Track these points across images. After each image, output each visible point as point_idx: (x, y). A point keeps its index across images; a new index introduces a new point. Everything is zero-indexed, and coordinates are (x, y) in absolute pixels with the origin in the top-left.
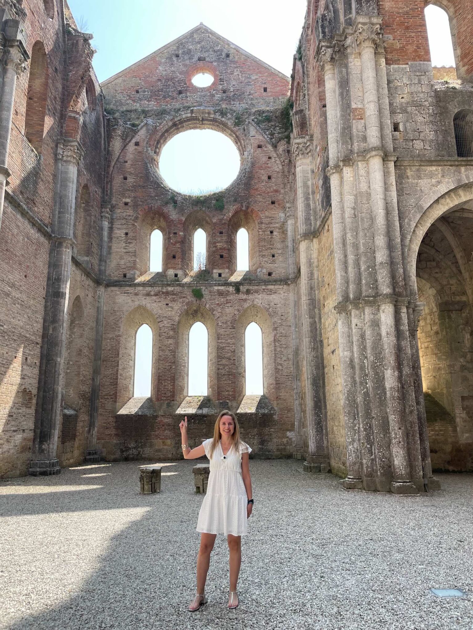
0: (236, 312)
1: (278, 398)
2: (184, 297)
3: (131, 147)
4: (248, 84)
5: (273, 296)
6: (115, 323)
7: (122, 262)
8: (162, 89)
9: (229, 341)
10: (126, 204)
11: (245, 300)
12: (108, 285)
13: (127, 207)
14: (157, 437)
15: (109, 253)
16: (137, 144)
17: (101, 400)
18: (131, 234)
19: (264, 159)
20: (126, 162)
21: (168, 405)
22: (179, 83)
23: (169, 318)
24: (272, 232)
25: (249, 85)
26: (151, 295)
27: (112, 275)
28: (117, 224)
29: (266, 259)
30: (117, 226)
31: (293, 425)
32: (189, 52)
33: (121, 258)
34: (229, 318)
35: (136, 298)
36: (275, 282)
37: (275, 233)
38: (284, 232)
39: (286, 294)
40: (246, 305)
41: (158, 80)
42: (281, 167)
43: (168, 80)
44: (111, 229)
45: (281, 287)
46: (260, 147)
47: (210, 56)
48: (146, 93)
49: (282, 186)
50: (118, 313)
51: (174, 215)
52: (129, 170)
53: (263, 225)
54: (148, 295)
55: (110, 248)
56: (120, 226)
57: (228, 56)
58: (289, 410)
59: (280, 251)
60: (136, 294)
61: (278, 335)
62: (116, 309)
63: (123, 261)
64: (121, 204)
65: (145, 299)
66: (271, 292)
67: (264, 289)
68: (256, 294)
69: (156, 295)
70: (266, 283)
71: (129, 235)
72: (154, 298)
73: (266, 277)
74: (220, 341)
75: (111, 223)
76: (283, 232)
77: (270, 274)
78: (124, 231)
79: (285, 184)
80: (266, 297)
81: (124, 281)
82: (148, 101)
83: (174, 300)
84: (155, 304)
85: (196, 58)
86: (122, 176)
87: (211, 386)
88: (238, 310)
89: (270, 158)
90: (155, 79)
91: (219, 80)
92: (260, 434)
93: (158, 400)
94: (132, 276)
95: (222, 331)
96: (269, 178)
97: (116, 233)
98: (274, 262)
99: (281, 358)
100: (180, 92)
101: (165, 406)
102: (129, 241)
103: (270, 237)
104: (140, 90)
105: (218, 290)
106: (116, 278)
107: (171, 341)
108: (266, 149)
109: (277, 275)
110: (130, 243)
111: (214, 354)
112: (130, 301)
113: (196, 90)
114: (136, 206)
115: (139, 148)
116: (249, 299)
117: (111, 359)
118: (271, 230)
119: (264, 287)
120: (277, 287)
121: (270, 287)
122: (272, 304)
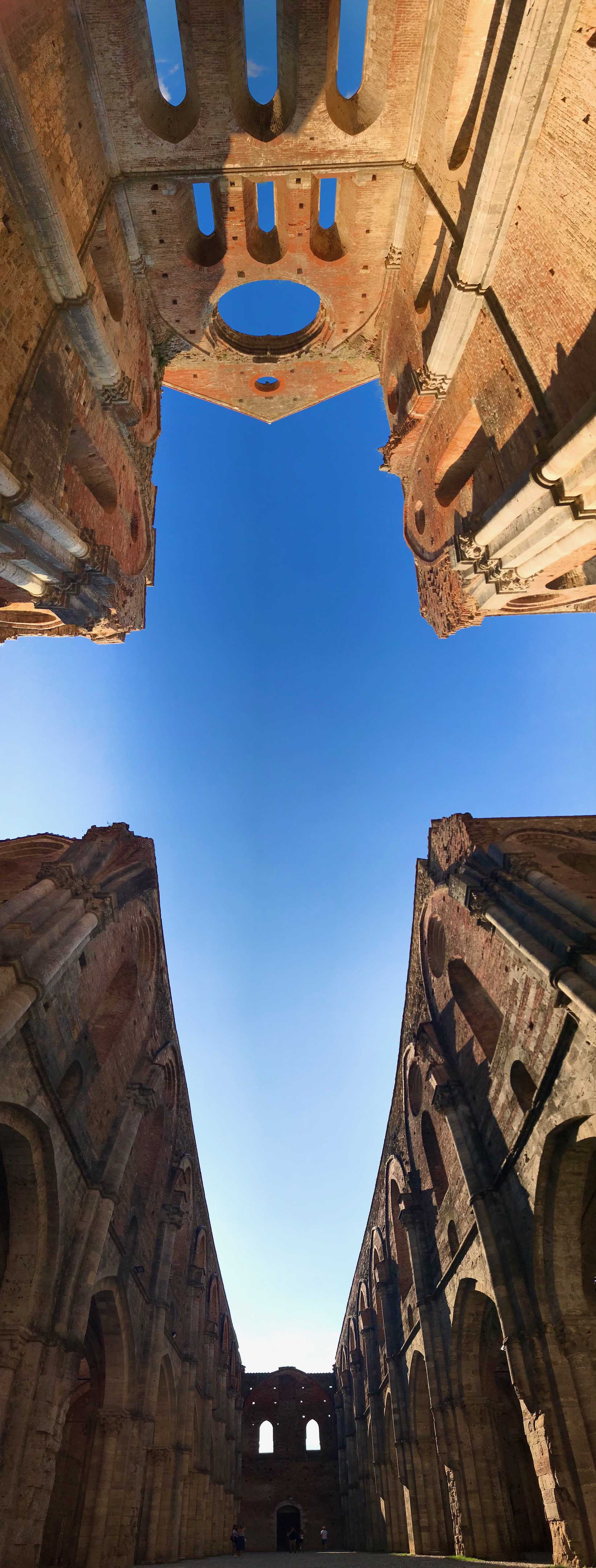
0: (202, 130)
2: (286, 150)
3: (354, 327)
5: (144, 156)
6: (395, 107)
7: (376, 195)
9: (208, 83)
11: (188, 149)
13: (365, 264)
15: (394, 206)
16: (346, 331)
18: (362, 231)
19: (184, 320)
24: (162, 241)
25: (215, 379)
26: (336, 151)
27: (395, 179)
29: (165, 207)
33: (378, 201)
35: (361, 146)
37: (157, 240)
38: (143, 243)
39: (124, 159)
42: (161, 312)
45: (134, 170)
49: (157, 293)
52: (358, 304)
53: (175, 250)
54: (342, 152)
55: (393, 212)
59: (145, 218)
60: (359, 152)
61: (127, 94)
63: (375, 198)
65: (346, 146)
66: (149, 162)
67: (163, 166)
68: (172, 157)
69: (331, 152)
70: (158, 175)
71: (366, 229)
72: (332, 148)
73: (160, 183)
74: (224, 82)
75: (389, 244)
76: (145, 242)
77: (155, 187)
78: (370, 234)
79: (152, 295)
80: (157, 155)
81: (376, 170)
83: (302, 145)
84: (331, 138)
88: (198, 133)
89: (178, 321)
94: (364, 177)
96: (175, 302)
97: (382, 231)
98: (151, 204)
99: (114, 54)
100: (292, 371)
102: (366, 223)
103: (163, 236)
106: (388, 174)
108: (184, 329)
109: (143, 186)
110: (364, 220)
112: (369, 142)
114: (353, 265)
116: (184, 150)
118: (163, 245)
119: (162, 169)
120: (142, 170)
121: (153, 169)
122: (145, 144)
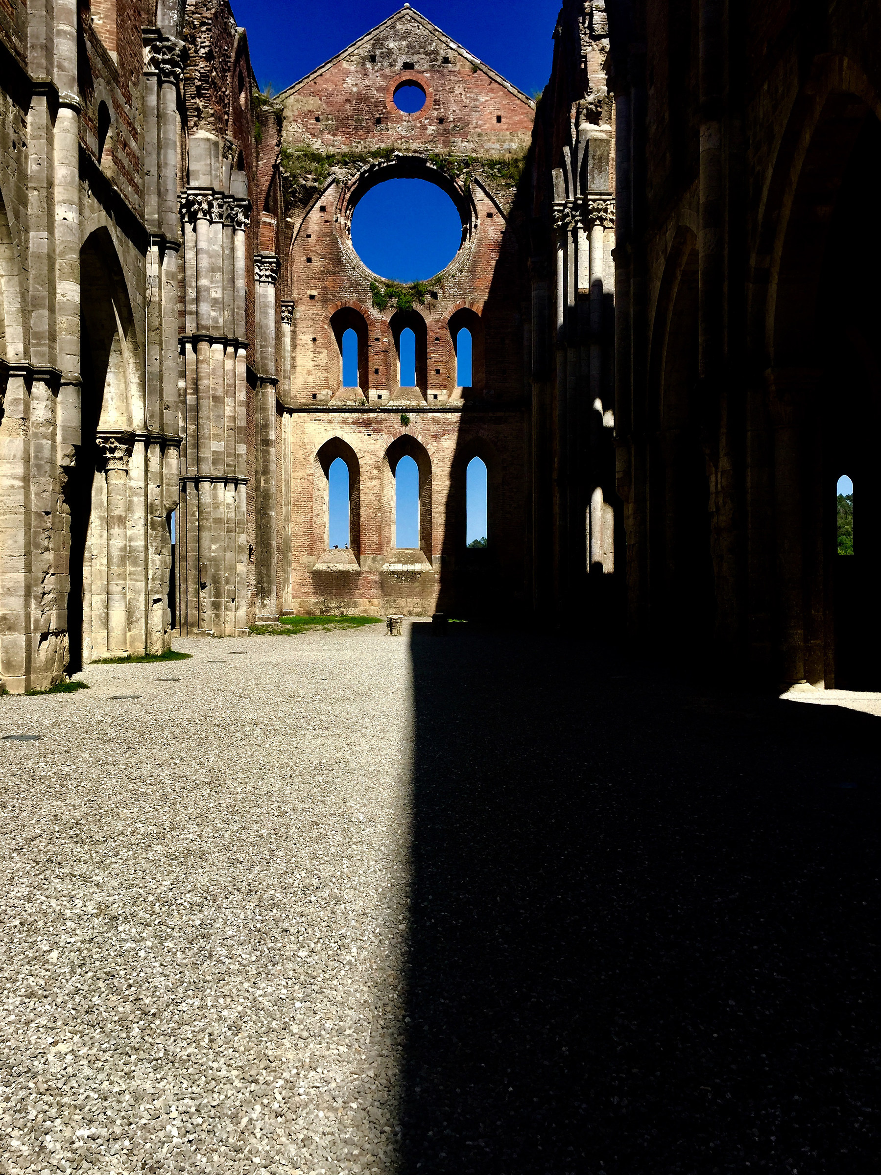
2: (390, 426)
3: (315, 215)
4: (475, 109)
5: (503, 426)
6: (305, 459)
7: (311, 379)
8: (352, 116)
9: (447, 483)
10: (312, 297)
11: (467, 431)
12: (294, 411)
13: (313, 302)
14: (362, 596)
15: (294, 367)
16: (323, 209)
17: (294, 553)
18: (320, 341)
19: (496, 235)
20: (309, 236)
21: (374, 560)
22: (376, 106)
23: (373, 453)
25: (475, 111)
26: (349, 424)
27: (298, 395)
28: (301, 326)
29: (495, 377)
30: (301, 329)
32: (390, 52)
33: (309, 373)
34: (447, 454)
35: (329, 427)
36: (507, 407)
39: (518, 424)
40: (468, 437)
41: (347, 100)
42: (517, 247)
43: (360, 100)
44: (294, 332)
45: (513, 414)
46: (489, 215)
47: (421, 62)
48: (330, 122)
50: (308, 447)
51: (375, 312)
52: (314, 249)
53: (492, 330)
54: (344, 422)
55: (293, 358)
56: (305, 329)
57: (446, 60)
59: (513, 367)
60: (330, 422)
61: (508, 476)
62: (306, 441)
64: (306, 298)
65: (341, 428)
66: (500, 420)
67: (491, 417)
68: (481, 424)
69: (354, 423)
70: (494, 408)
71: (316, 342)
72: (352, 427)
74: (435, 483)
75: (294, 325)
76: (518, 340)
77: (499, 397)
78: (312, 337)
80: (494, 427)
81: (313, 404)
82: (334, 135)
83: (377, 430)
84: (354, 435)
85: (399, 65)
86: (305, 258)
87: (423, 538)
89: (503, 233)
90: (340, 99)
91: (433, 102)
94: (323, 398)
95: (438, 471)
97: (301, 339)
98: (504, 381)
101: (369, 561)
102: (317, 350)
103: (500, 346)
104: (321, 117)
105: (433, 419)
106: (303, 401)
107: (375, 482)
108: (497, 220)
109: (509, 399)
110: (319, 353)
112: (322, 430)
113: (400, 117)
114: (325, 301)
115: (327, 216)
116: (472, 430)
117: (303, 503)
120: (507, 414)
121: (499, 414)
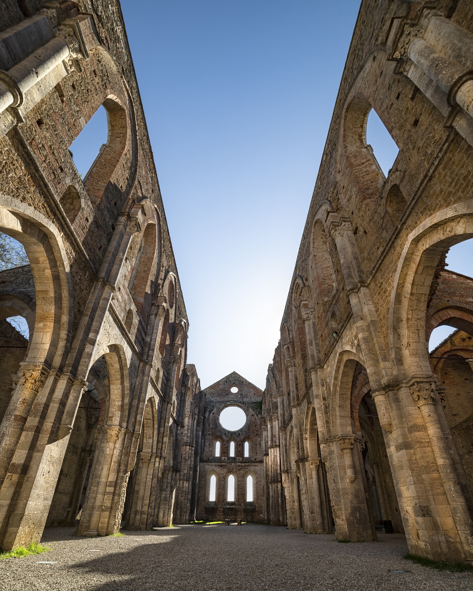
0: (244, 472)
1: (257, 503)
2: (227, 467)
3: (211, 415)
4: (249, 392)
6: (205, 475)
8: (221, 393)
9: (242, 483)
10: (209, 434)
11: (247, 468)
12: (203, 462)
14: (218, 515)
15: (204, 451)
16: (213, 414)
17: (200, 501)
18: (211, 445)
19: (254, 420)
20: (210, 420)
21: (222, 504)
22: (227, 391)
23: (223, 474)
24: (256, 445)
27: (205, 458)
29: (254, 454)
30: (206, 442)
31: (262, 512)
32: (230, 380)
34: (242, 474)
35: (212, 467)
36: (257, 462)
39: (261, 467)
40: (248, 470)
42: (259, 422)
43: (223, 390)
44: (204, 442)
45: (259, 464)
46: (253, 415)
47: (237, 383)
49: (259, 429)
51: (224, 438)
52: (210, 422)
53: (253, 443)
54: (216, 465)
55: (204, 449)
57: (243, 382)
58: (261, 507)
59: (259, 452)
60: (212, 465)
61: (258, 481)
62: (205, 470)
63: (208, 454)
65: (215, 467)
66: (256, 466)
68: (251, 467)
69: (218, 466)
70: (254, 462)
73: (254, 460)
74: (239, 482)
75: (204, 441)
77: (255, 459)
80: (254, 467)
81: (208, 461)
82: (217, 398)
83: (223, 468)
84: (218, 469)
85: (232, 383)
86: (209, 425)
87: (235, 498)
89: (256, 419)
90: (219, 390)
91: (239, 391)
92: (252, 515)
93: (218, 502)
94: (211, 459)
95: (239, 479)
96: (255, 426)
97: (206, 444)
98: (257, 455)
99: (259, 489)
100: (227, 395)
101: (220, 505)
104: (214, 394)
105: (238, 465)
106: (206, 460)
107: (223, 482)
109: (257, 460)
110: (210, 447)
111: (237, 487)
112: (210, 467)
113: (232, 394)
114: (212, 435)
115: (214, 415)
119: (253, 464)
120: (257, 464)
121: (255, 464)
122: (256, 470)
